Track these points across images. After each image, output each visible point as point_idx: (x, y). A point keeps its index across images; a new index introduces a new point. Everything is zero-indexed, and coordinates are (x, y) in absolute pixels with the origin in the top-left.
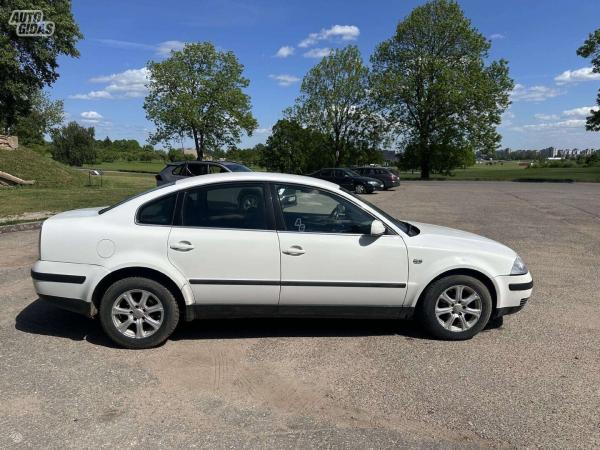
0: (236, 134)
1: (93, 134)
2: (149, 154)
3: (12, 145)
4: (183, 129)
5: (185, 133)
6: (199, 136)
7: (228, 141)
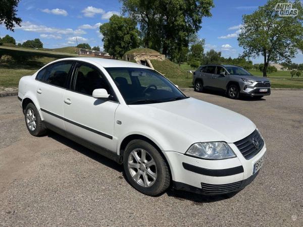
0: (292, 53)
1: (220, 55)
2: (249, 66)
3: (163, 59)
4: (259, 51)
5: (260, 53)
6: (267, 55)
7: (286, 57)
